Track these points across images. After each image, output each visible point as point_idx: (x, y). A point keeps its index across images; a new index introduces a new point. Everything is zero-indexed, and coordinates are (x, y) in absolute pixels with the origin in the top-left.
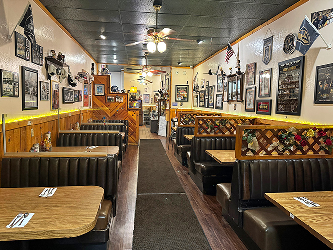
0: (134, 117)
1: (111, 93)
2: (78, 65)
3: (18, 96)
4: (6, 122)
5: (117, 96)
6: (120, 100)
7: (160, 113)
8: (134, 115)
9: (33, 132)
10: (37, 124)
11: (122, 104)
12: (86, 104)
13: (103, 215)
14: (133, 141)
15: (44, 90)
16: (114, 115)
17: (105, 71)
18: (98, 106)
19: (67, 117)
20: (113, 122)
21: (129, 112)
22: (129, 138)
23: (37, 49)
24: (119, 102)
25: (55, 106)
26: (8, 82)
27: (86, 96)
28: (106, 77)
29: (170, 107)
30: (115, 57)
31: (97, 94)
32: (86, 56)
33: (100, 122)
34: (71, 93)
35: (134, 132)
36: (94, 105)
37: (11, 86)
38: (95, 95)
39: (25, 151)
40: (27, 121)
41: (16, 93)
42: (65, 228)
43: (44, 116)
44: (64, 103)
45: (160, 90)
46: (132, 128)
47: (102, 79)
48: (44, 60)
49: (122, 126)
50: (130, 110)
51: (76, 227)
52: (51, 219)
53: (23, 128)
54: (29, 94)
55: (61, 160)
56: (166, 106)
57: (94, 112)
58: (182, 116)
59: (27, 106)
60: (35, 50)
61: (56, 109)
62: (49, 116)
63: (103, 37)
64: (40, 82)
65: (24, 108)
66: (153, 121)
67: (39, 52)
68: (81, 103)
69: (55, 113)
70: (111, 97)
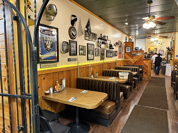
0: (147, 64)
1: (134, 51)
2: (115, 39)
3: (85, 55)
4: (79, 65)
5: (137, 52)
6: (139, 54)
7: (168, 62)
8: (147, 62)
9: (91, 69)
10: (93, 66)
11: (140, 57)
12: (119, 57)
13: (108, 107)
14: (146, 77)
15: (97, 52)
16: (135, 63)
17: (130, 40)
18: (127, 58)
19: (108, 64)
20: (134, 66)
21: (144, 61)
22: (144, 75)
23: (94, 35)
24: (138, 56)
25: (102, 58)
26: (82, 50)
27: (120, 53)
28: (132, 43)
29: (174, 58)
30: (137, 32)
31: (126, 52)
32: (121, 34)
33: (127, 66)
34: (111, 53)
35: (147, 72)
36: (125, 58)
37: (83, 51)
38: (126, 53)
39: (88, 76)
40: (89, 65)
41: (85, 54)
42: (85, 104)
43: (97, 63)
44: (107, 57)
45: (168, 47)
46: (146, 70)
47: (129, 44)
48: (97, 39)
49: (137, 69)
50: (144, 60)
51: (89, 105)
52: (83, 101)
53: (87, 67)
54: (90, 54)
55: (99, 82)
56: (171, 57)
57: (125, 61)
58: (176, 64)
59: (89, 59)
60: (93, 36)
61: (102, 60)
62: (99, 63)
63: (127, 24)
64: (95, 49)
65: (88, 60)
66: (163, 66)
67: (95, 37)
68: (117, 57)
69: (102, 61)
70: (134, 53)
